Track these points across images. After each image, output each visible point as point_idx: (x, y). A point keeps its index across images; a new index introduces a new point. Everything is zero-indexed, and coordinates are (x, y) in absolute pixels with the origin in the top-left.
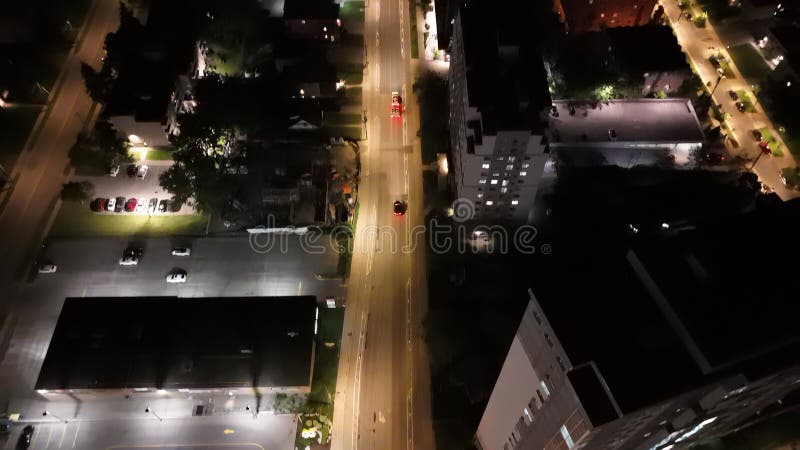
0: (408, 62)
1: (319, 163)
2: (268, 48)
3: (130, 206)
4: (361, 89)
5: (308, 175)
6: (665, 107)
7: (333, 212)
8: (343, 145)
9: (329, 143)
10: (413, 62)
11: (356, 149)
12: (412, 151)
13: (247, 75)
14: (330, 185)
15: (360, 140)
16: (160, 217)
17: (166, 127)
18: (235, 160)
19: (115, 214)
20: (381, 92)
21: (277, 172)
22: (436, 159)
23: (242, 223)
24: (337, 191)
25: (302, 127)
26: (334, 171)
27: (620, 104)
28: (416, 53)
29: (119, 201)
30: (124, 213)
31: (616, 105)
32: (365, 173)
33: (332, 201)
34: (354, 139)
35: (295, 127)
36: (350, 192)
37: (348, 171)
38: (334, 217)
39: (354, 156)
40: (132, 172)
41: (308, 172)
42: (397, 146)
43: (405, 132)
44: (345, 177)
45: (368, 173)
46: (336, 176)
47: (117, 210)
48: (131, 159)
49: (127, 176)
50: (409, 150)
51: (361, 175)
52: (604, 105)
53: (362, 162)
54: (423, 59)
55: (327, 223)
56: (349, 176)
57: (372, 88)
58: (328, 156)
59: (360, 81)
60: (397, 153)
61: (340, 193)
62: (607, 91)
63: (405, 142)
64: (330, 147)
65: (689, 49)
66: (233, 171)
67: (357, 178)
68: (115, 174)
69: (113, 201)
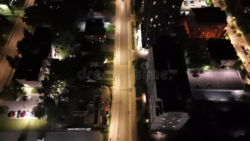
0: (131, 52)
1: (96, 96)
2: (79, 45)
3: (23, 114)
4: (113, 63)
5: (91, 102)
6: (229, 74)
7: (101, 119)
8: (106, 88)
9: (100, 88)
10: (133, 51)
11: (111, 90)
12: (132, 91)
13: (71, 56)
14: (100, 106)
15: (112, 86)
16: (34, 120)
17: (38, 82)
18: (64, 95)
19: (17, 118)
20: (120, 64)
21: (80, 101)
22: (141, 96)
23: (66, 125)
24: (103, 109)
25: (90, 81)
26: (102, 100)
27: (211, 72)
28: (133, 48)
29: (19, 112)
30: (20, 118)
31: (210, 72)
32: (114, 101)
33: (101, 114)
34: (110, 86)
35: (87, 81)
36: (108, 110)
37: (107, 100)
38: (101, 122)
39: (110, 93)
40: (25, 99)
41: (92, 100)
42: (126, 89)
43: (129, 82)
44: (106, 103)
45: (115, 101)
46: (103, 102)
47: (18, 117)
48: (25, 93)
49: (23, 100)
50: (131, 90)
51: (112, 102)
52: (205, 72)
53: (113, 96)
54: (136, 50)
55: (98, 125)
56: (107, 103)
57: (117, 62)
58: (100, 93)
59: (113, 59)
60: (126, 91)
61: (104, 111)
62: (206, 68)
63: (130, 87)
64: (101, 89)
65: (236, 46)
66: (63, 100)
67: (111, 104)
68: (18, 100)
69: (16, 113)
